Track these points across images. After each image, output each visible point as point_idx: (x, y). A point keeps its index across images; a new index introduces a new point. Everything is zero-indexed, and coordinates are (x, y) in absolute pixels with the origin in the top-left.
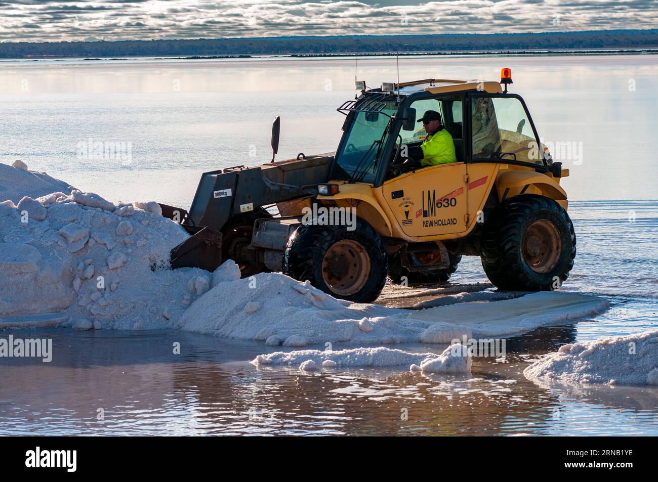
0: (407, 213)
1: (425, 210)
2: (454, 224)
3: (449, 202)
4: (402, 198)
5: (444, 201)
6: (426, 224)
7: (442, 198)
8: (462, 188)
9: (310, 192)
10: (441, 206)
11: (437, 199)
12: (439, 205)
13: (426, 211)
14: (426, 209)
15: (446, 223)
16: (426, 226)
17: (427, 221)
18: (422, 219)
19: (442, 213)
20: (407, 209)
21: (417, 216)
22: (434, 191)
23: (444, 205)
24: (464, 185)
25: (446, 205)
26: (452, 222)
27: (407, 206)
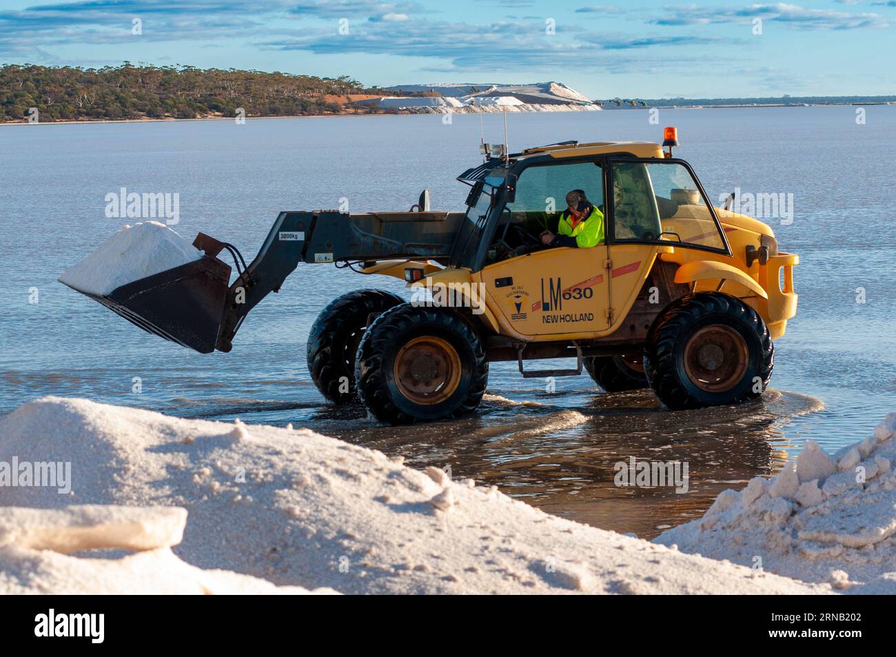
0: (518, 306)
1: (545, 302)
2: (589, 320)
3: (582, 293)
4: (510, 287)
5: (574, 291)
6: (546, 320)
7: (571, 288)
8: (601, 276)
9: (416, 252)
10: (570, 298)
11: (563, 288)
12: (567, 297)
13: (548, 303)
14: (547, 300)
15: (578, 318)
16: (547, 322)
17: (548, 316)
18: (541, 313)
19: (571, 307)
20: (518, 301)
21: (534, 309)
22: (559, 279)
23: (574, 297)
24: (604, 272)
25: (578, 296)
26: (588, 317)
27: (518, 297)
